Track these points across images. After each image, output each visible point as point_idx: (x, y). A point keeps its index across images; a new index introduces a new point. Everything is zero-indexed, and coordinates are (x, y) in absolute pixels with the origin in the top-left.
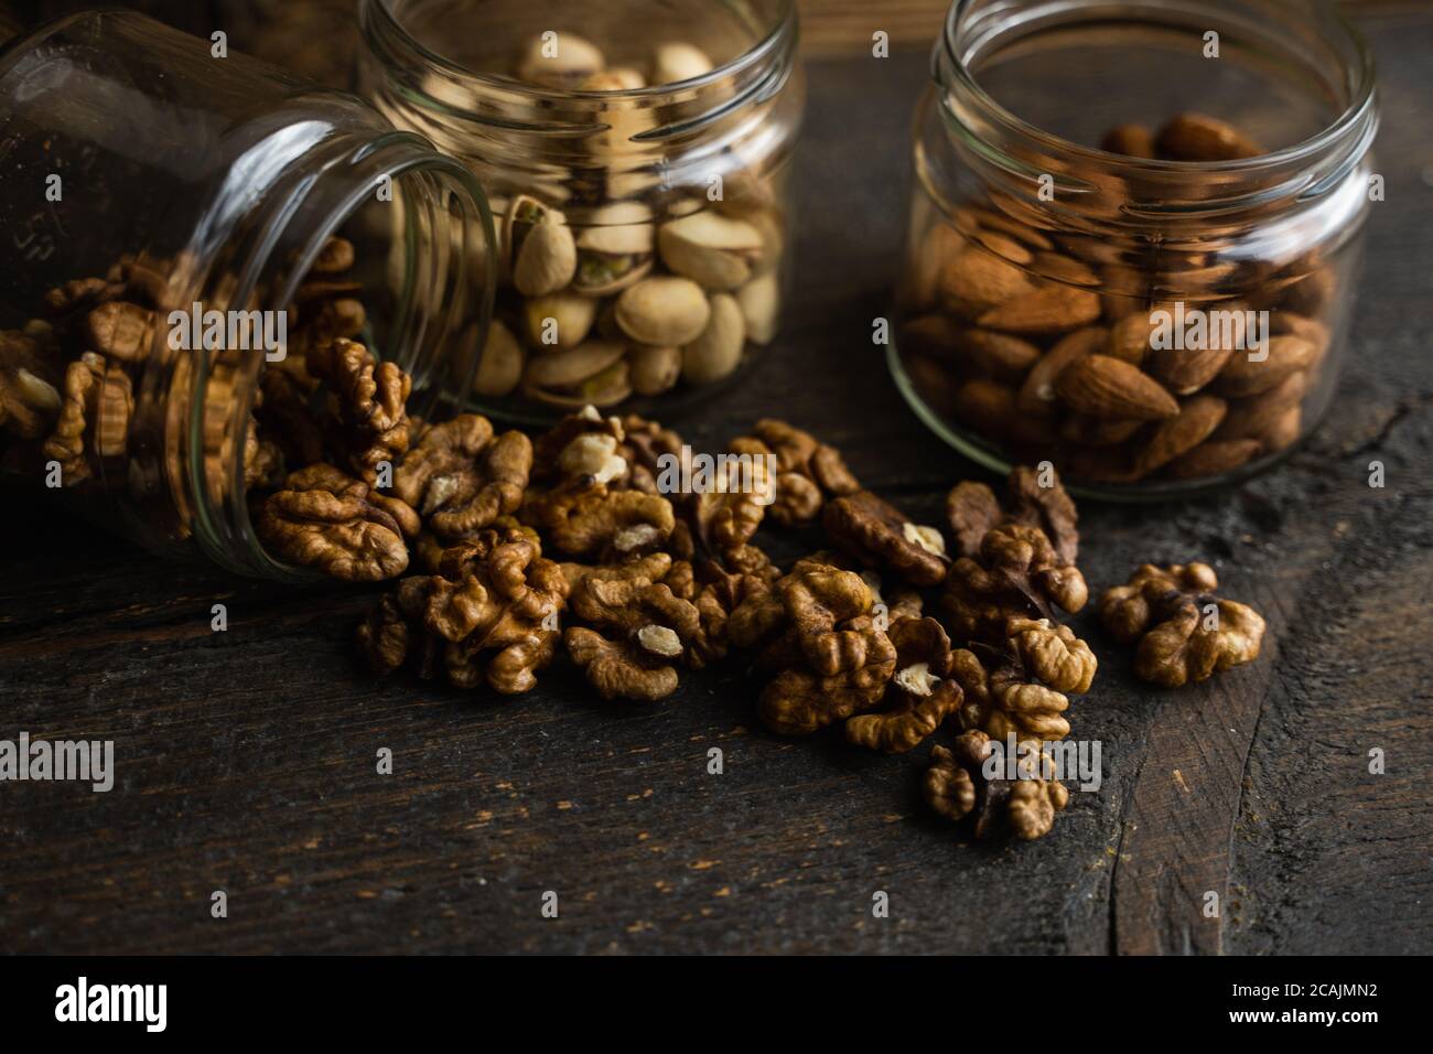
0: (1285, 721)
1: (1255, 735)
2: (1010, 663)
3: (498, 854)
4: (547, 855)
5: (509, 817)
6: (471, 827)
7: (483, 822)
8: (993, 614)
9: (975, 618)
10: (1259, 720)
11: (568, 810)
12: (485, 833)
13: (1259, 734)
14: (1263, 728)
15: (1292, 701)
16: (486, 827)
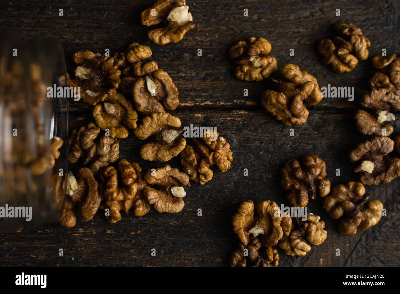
0: (367, 245)
1: (354, 248)
2: (301, 232)
3: (81, 248)
4: (97, 252)
5: (88, 232)
6: (75, 235)
7: (79, 233)
8: (297, 186)
9: (291, 184)
10: (358, 242)
11: (110, 233)
12: (79, 238)
13: (356, 248)
14: (359, 246)
15: (373, 236)
16: (79, 235)
